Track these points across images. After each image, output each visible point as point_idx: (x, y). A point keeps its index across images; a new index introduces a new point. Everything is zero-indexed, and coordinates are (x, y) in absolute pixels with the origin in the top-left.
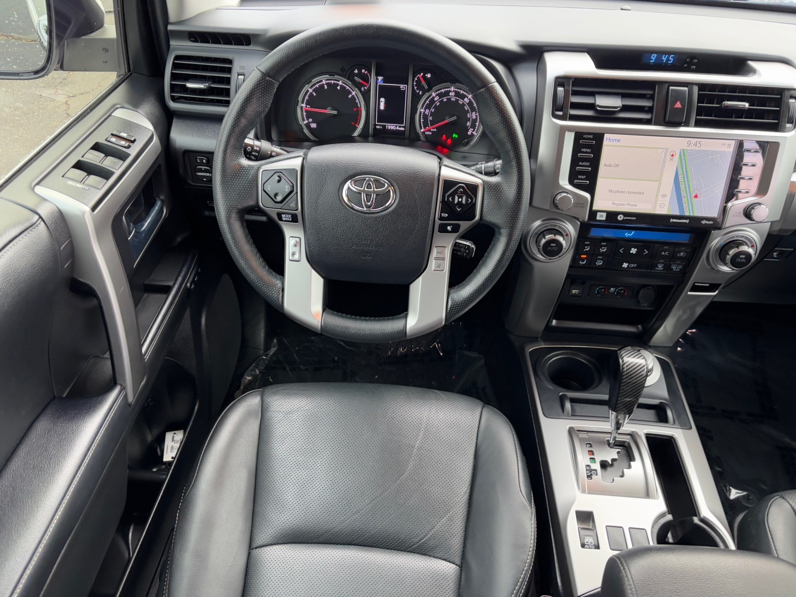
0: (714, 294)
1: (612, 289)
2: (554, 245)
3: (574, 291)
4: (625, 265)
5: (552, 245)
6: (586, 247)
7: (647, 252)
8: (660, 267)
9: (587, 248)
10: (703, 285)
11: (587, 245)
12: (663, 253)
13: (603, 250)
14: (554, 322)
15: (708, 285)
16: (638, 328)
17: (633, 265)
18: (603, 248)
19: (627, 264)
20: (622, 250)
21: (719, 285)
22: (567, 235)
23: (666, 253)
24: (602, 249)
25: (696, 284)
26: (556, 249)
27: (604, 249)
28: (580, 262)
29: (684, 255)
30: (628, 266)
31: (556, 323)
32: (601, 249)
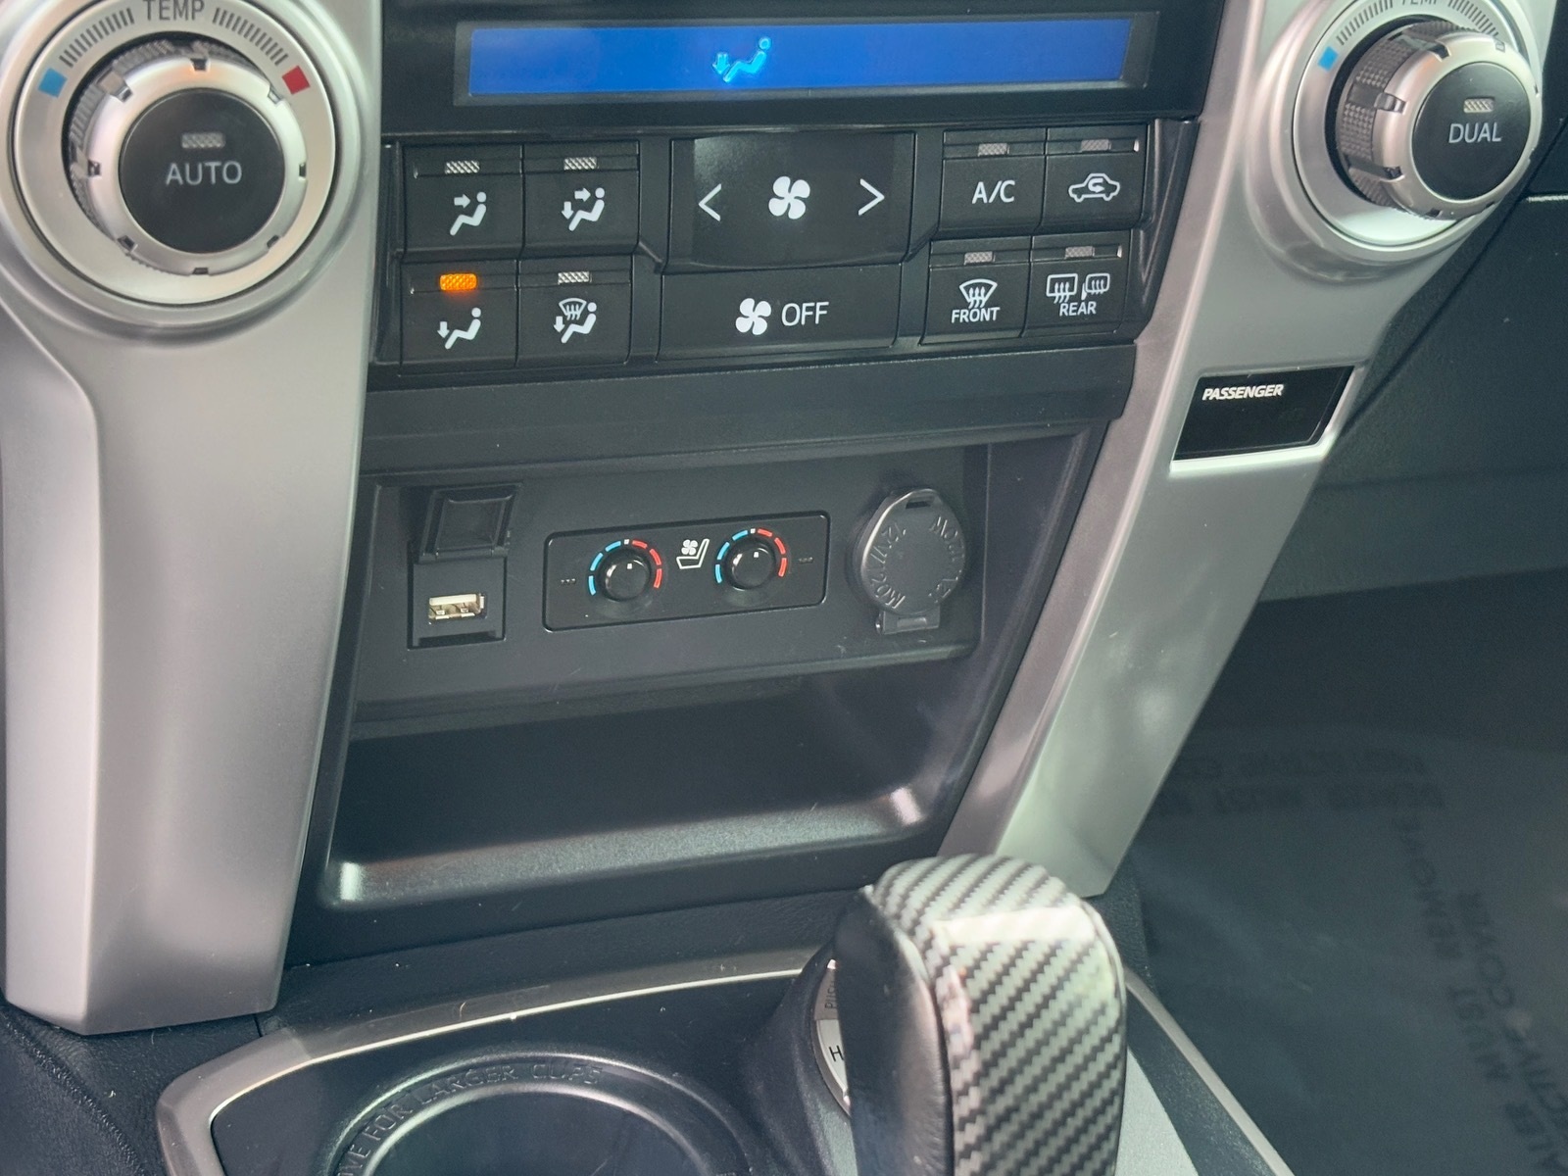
0: (1317, 452)
1: (689, 547)
2: (214, 141)
3: (444, 606)
4: (753, 317)
5: (192, 141)
6: (463, 201)
7: (880, 197)
8: (978, 302)
9: (470, 211)
10: (1252, 392)
11: (467, 185)
12: (980, 193)
13: (587, 210)
14: (351, 881)
15: (1278, 389)
16: (889, 815)
17: (802, 314)
18: (583, 195)
19: (765, 308)
20: (712, 204)
21: (1335, 377)
22: (296, 81)
23: (1001, 187)
24: (578, 205)
25: (1211, 394)
26: (231, 174)
27: (588, 206)
28: (443, 330)
29: (1109, 189)
30: (773, 320)
31: (366, 882)
32: (567, 211)
